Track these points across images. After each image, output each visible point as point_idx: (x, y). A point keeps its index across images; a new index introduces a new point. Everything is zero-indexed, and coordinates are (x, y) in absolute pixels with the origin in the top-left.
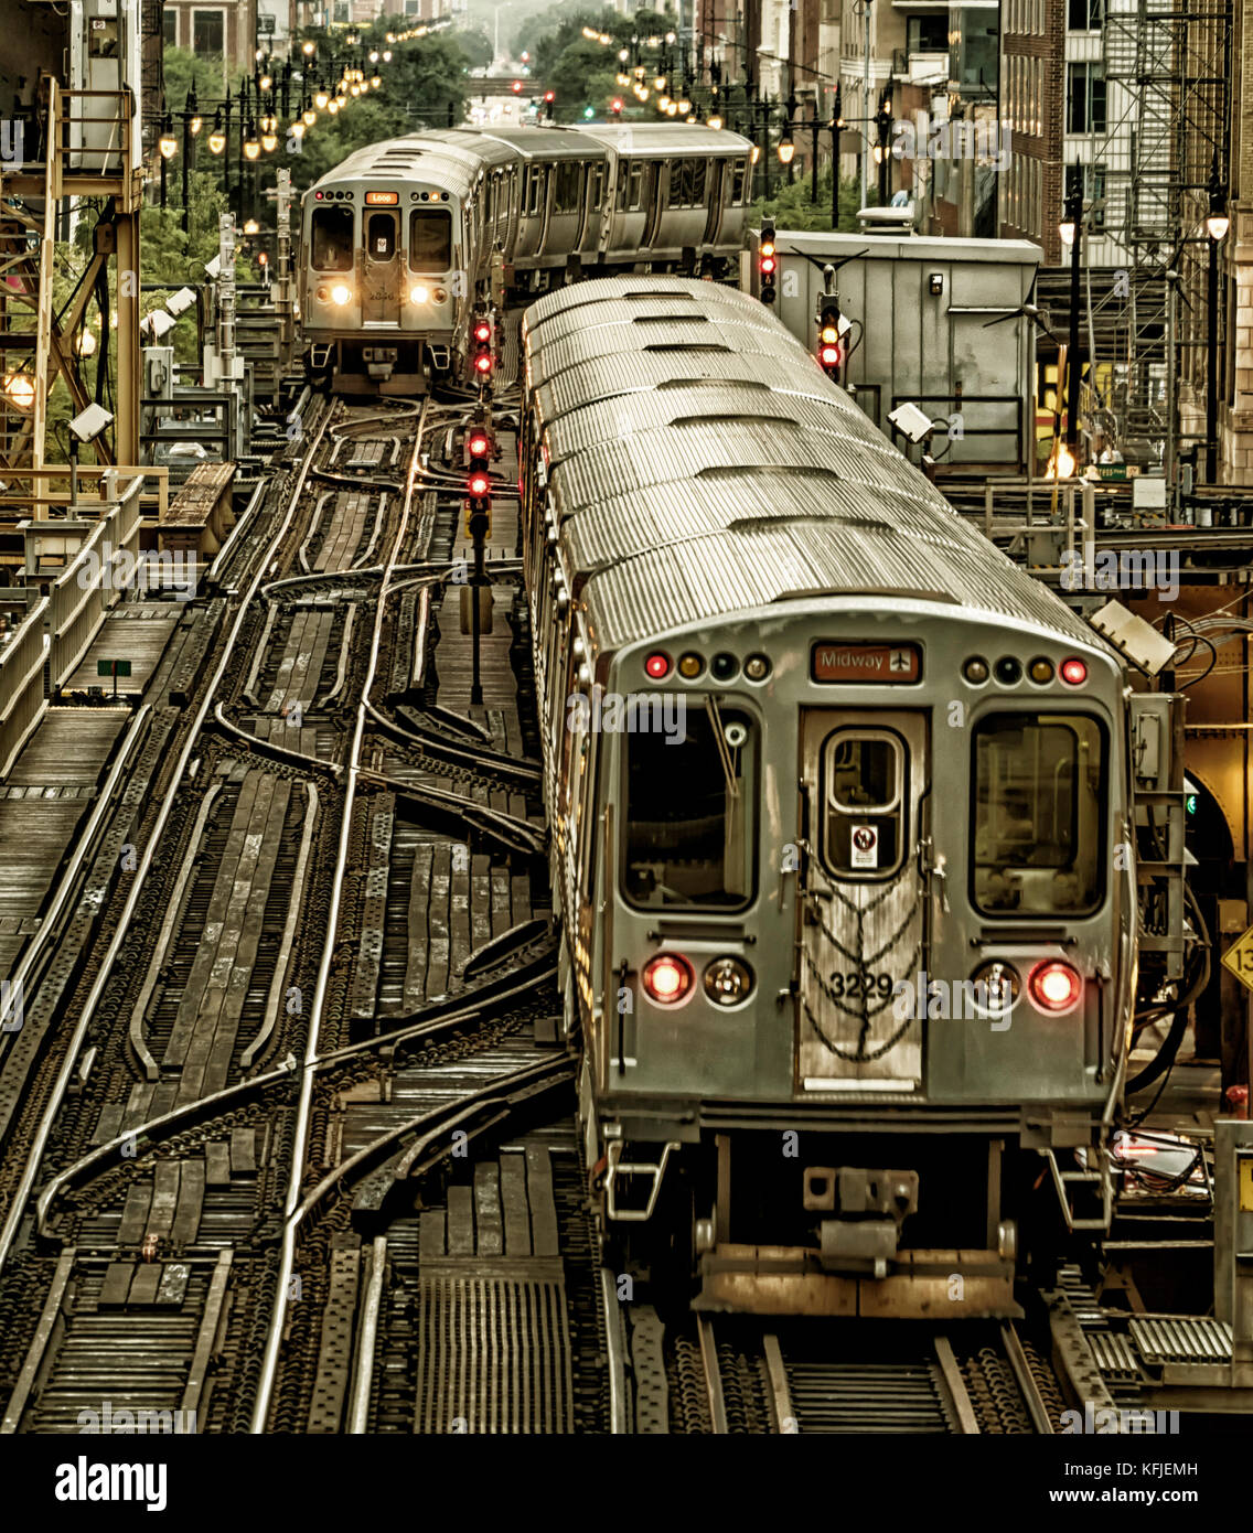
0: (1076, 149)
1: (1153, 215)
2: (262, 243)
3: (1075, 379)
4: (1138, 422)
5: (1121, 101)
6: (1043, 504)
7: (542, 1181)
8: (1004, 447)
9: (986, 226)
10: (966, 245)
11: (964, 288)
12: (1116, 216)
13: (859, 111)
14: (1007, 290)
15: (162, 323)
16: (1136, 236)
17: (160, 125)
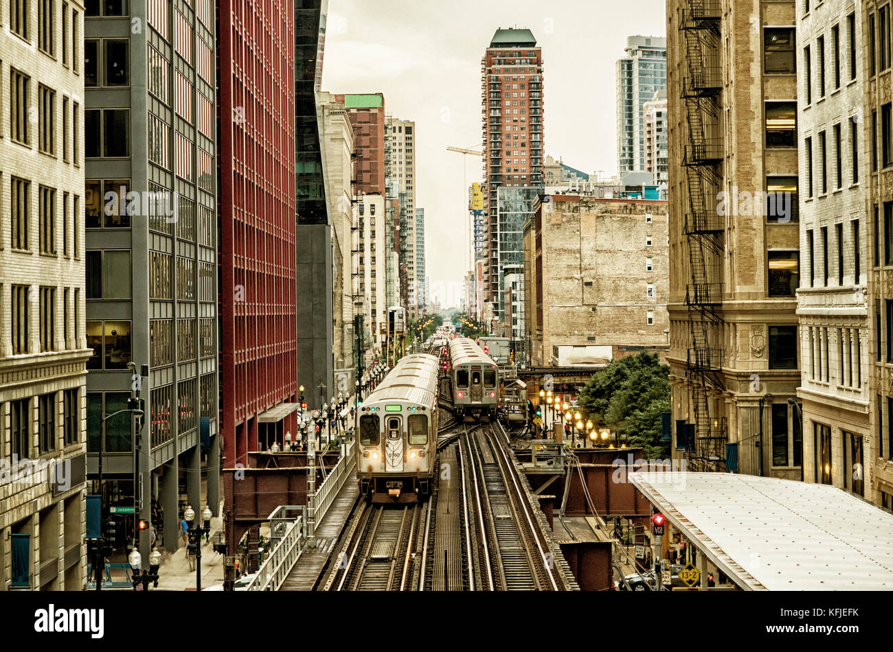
0: (514, 327)
1: (523, 335)
2: (420, 340)
3: (514, 354)
4: (522, 359)
5: (519, 321)
6: (511, 368)
7: (454, 449)
8: (506, 362)
9: (503, 336)
10: (502, 338)
11: (501, 343)
12: (518, 335)
13: (489, 323)
14: (507, 344)
15: (408, 349)
16: (521, 337)
17: (408, 326)
